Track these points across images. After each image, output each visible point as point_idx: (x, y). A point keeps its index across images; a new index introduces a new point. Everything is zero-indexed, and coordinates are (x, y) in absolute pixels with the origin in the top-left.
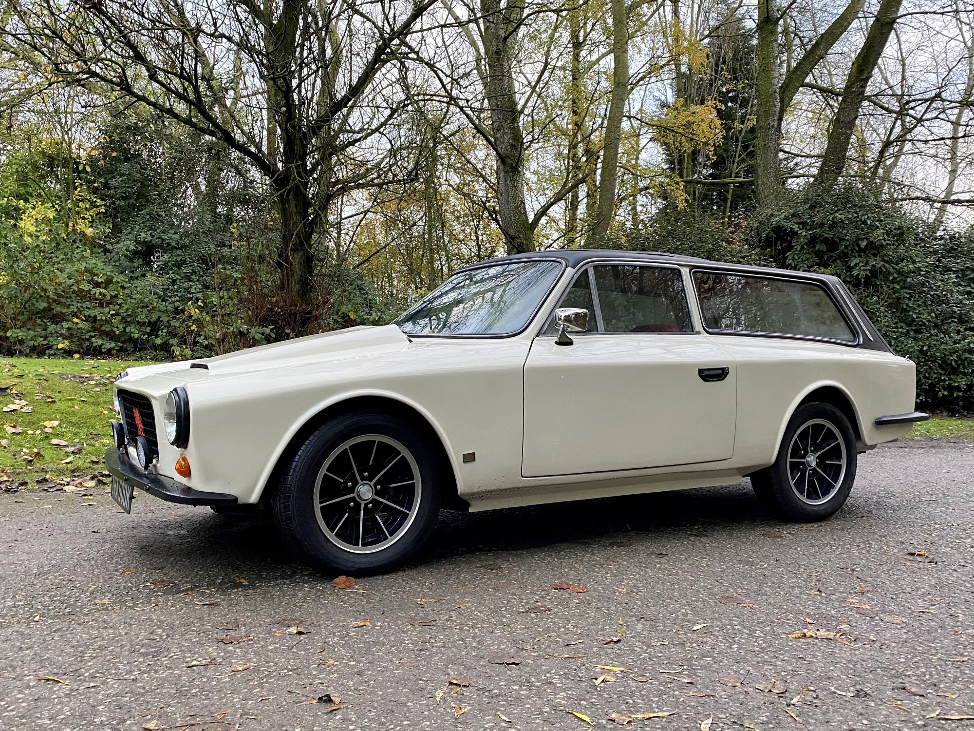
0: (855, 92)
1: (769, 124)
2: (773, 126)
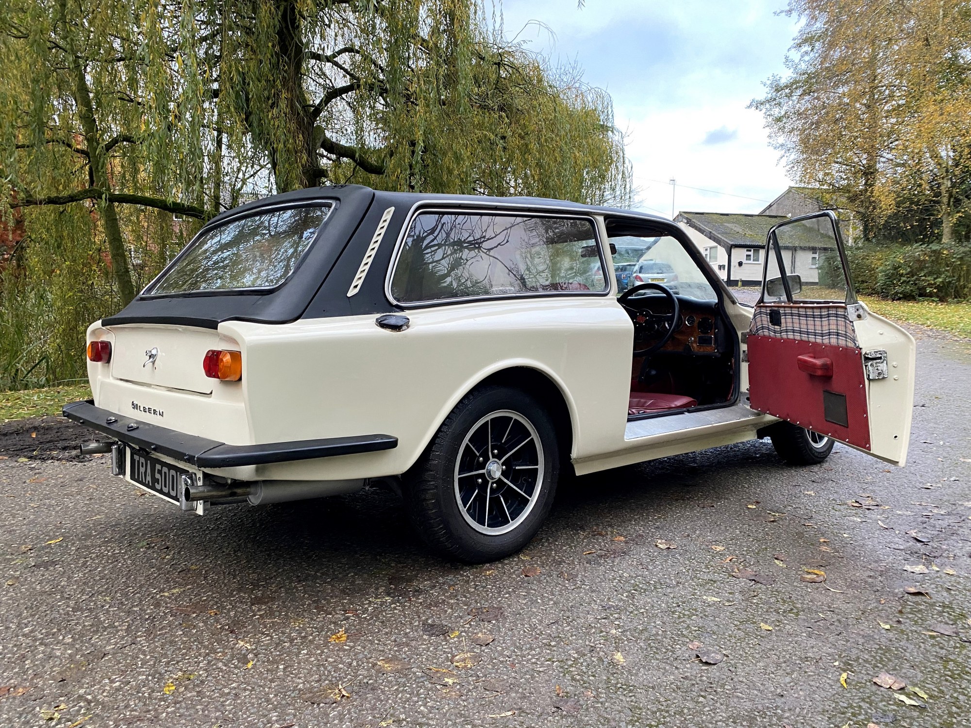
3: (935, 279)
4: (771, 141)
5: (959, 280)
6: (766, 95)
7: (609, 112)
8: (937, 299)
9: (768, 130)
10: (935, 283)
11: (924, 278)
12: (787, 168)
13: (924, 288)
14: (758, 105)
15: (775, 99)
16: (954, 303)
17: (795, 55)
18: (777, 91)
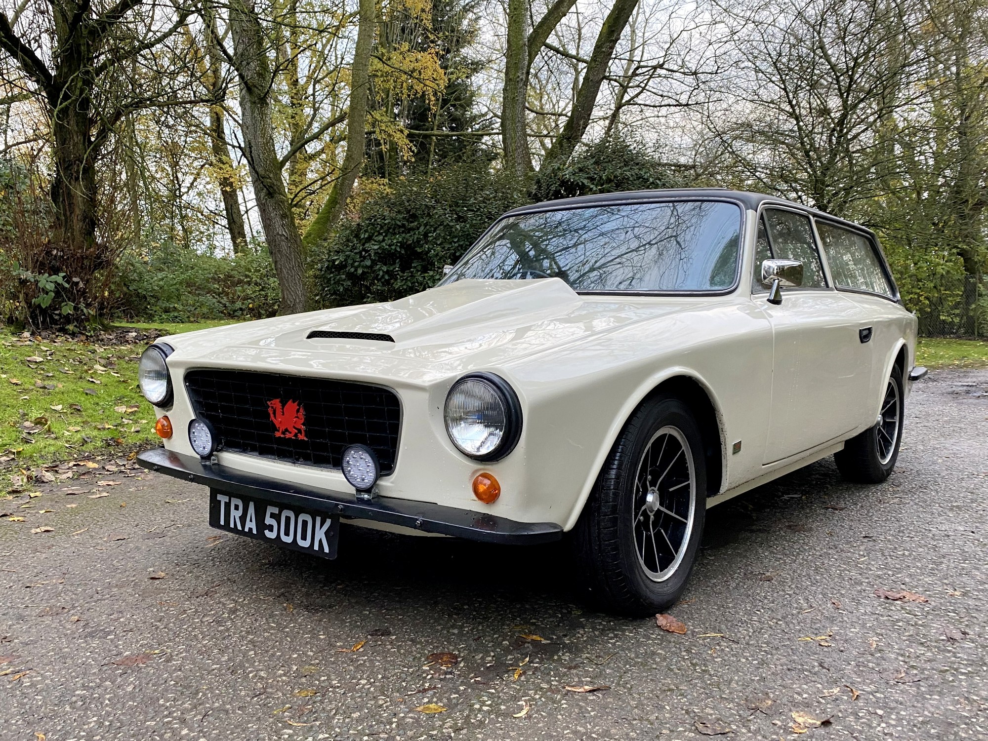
0: (604, 52)
1: (519, 77)
2: (522, 79)
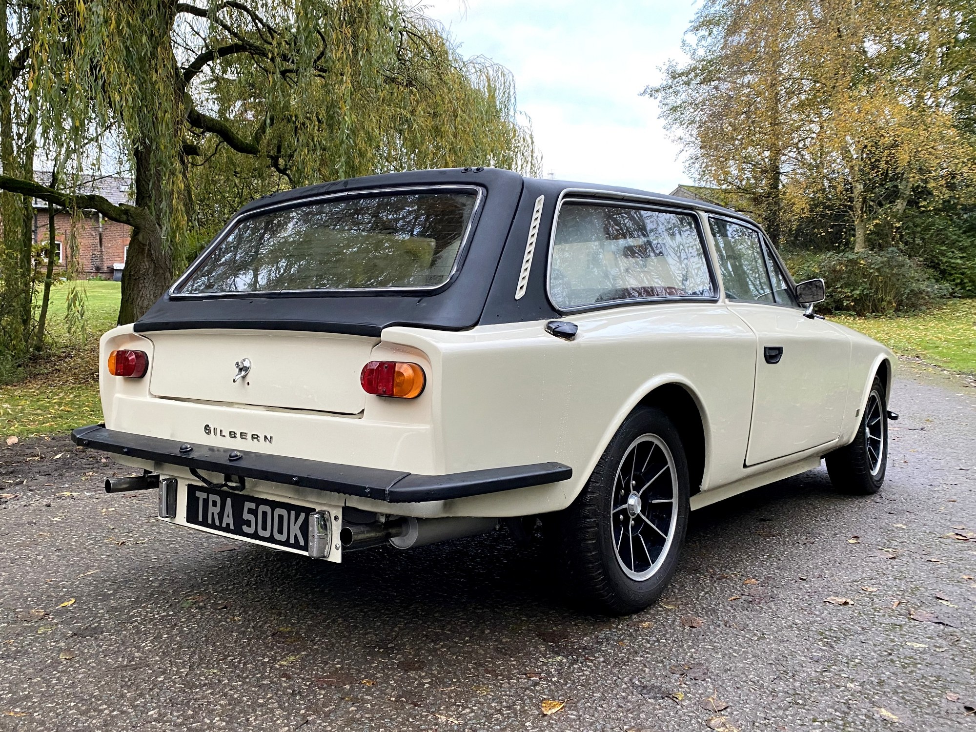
3: (852, 291)
4: (668, 133)
5: (876, 292)
6: (661, 82)
7: (511, 93)
8: (854, 313)
9: (663, 122)
10: (852, 296)
11: (840, 290)
12: (687, 164)
13: (840, 301)
14: (653, 92)
15: (671, 87)
16: (872, 318)
17: (692, 39)
18: (674, 77)
